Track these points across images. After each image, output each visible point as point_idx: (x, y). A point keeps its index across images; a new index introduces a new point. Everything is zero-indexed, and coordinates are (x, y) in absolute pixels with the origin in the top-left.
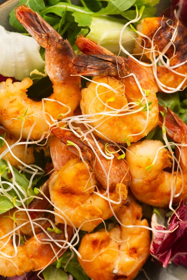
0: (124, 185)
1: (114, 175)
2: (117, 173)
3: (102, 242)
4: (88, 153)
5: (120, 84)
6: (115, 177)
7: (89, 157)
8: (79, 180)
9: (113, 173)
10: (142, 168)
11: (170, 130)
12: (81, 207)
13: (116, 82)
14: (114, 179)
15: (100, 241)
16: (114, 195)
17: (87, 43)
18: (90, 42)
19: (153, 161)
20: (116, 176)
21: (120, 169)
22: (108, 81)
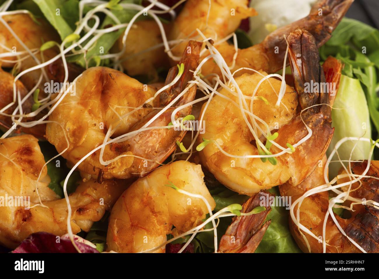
0: (132, 161)
1: (145, 143)
2: (149, 147)
3: (30, 162)
4: (171, 96)
5: (292, 109)
6: (141, 146)
7: (165, 99)
8: (126, 94)
9: (148, 142)
10: (168, 178)
11: (236, 227)
12: (83, 112)
13: (293, 103)
14: (139, 145)
15: (31, 158)
16: (111, 153)
17: (333, 74)
18: (336, 78)
19: (184, 190)
20: (144, 148)
21: (156, 152)
22: (290, 93)
